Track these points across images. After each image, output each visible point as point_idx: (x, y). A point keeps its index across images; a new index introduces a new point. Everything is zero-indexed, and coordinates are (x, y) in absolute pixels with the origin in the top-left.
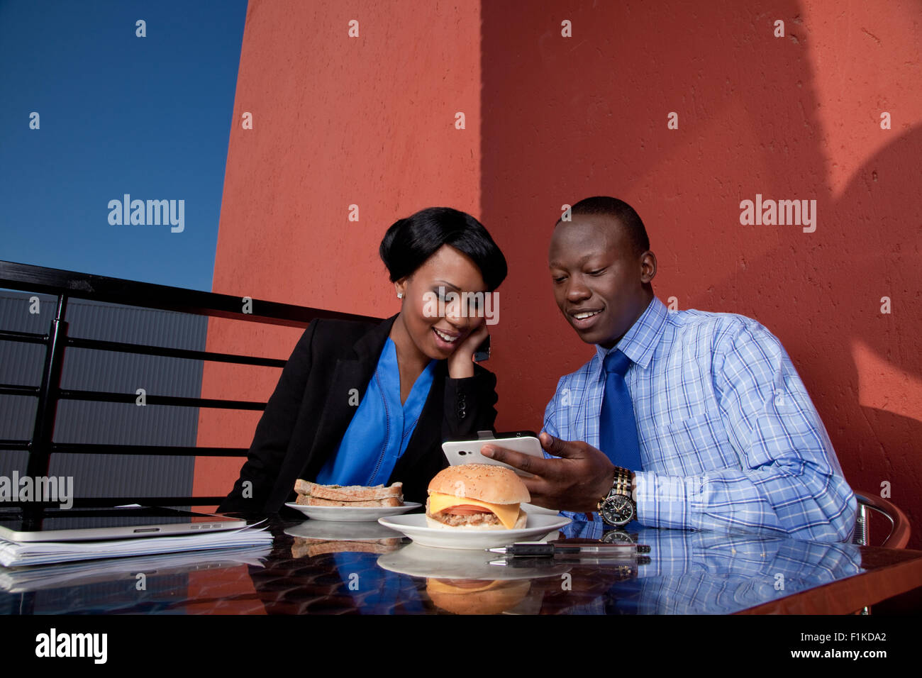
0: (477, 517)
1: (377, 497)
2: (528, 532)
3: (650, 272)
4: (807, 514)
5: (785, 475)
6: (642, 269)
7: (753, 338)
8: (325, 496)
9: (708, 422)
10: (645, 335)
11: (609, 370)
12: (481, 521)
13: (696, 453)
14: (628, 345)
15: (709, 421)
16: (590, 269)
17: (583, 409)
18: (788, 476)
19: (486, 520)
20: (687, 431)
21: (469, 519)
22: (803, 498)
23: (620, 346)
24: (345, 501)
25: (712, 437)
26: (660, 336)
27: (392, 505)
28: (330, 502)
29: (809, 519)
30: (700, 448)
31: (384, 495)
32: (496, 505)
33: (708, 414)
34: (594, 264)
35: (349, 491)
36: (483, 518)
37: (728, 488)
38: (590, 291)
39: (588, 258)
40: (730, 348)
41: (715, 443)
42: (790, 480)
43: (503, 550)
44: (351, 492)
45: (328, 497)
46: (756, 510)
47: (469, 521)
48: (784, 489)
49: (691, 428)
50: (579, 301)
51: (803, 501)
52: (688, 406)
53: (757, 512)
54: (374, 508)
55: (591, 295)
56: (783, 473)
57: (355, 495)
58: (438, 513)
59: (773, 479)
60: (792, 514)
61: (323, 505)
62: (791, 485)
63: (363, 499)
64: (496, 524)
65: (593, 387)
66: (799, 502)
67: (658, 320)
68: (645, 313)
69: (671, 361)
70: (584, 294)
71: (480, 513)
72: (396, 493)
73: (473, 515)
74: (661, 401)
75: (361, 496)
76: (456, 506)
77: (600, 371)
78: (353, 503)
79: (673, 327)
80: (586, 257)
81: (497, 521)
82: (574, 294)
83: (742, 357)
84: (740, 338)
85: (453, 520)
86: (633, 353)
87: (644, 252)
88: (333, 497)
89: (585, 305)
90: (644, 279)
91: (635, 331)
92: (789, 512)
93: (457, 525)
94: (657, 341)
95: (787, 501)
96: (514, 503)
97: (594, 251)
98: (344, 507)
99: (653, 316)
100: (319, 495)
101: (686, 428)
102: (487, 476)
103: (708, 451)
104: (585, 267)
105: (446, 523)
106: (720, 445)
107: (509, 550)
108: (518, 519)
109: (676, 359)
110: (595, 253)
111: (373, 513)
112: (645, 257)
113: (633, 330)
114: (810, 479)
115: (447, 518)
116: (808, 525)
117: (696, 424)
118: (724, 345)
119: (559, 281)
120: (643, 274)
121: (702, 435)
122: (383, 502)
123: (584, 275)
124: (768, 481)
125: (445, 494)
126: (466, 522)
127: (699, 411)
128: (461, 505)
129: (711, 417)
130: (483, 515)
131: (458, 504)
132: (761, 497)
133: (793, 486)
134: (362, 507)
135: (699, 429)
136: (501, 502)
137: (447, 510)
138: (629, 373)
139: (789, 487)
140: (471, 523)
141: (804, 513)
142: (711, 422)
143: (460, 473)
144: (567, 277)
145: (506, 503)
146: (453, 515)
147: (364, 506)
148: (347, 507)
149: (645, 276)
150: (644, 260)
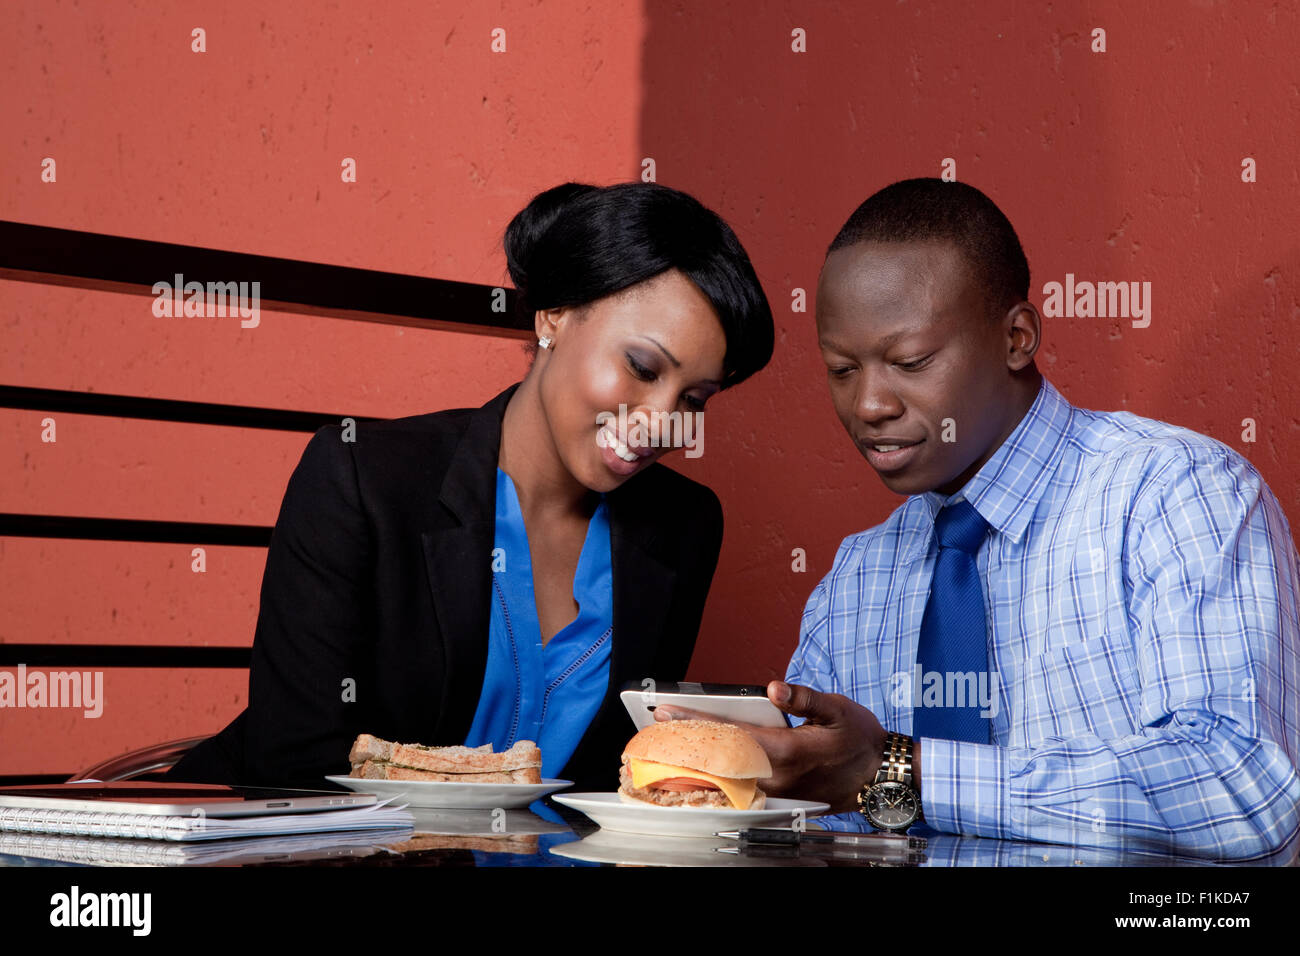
0: (698, 794)
1: (505, 766)
2: (767, 815)
3: (1027, 345)
4: (1207, 803)
5: (1176, 741)
6: (1010, 342)
7: (1199, 492)
8: (416, 765)
9: (1107, 652)
10: (1020, 472)
11: (945, 543)
12: (703, 800)
13: (1083, 709)
14: (983, 493)
15: (1109, 651)
16: (902, 357)
17: (893, 612)
18: (1180, 742)
19: (710, 799)
20: (1069, 667)
21: (687, 797)
22: (1201, 777)
23: (969, 491)
24: (449, 774)
25: (1114, 680)
26: (1051, 474)
27: (532, 781)
28: (423, 774)
29: (1210, 812)
30: (1091, 701)
31: (517, 764)
32: (725, 779)
33: (1108, 637)
34: (909, 349)
35: (457, 755)
36: (706, 796)
37: (1073, 766)
38: (901, 403)
39: (896, 338)
40: (1154, 512)
41: (1119, 692)
42: (1184, 748)
43: (735, 835)
44: (461, 757)
45: (421, 766)
46: (1112, 797)
47: (686, 800)
48: (1169, 762)
49: (1076, 662)
50: (879, 422)
51: (1199, 781)
52: (1080, 621)
53: (1114, 800)
54: (501, 785)
55: (903, 411)
56: (1172, 736)
57: (468, 763)
58: (642, 788)
59: (1153, 747)
60: (1181, 802)
61: (410, 778)
62: (1182, 756)
63: (481, 770)
64: (724, 805)
65: (912, 569)
66: (1193, 782)
67: (1047, 439)
68: (1020, 426)
69: (1062, 528)
70: (888, 409)
71: (702, 789)
72: (536, 760)
73: (693, 792)
74: (1035, 607)
75: (478, 763)
76: (669, 779)
77: (928, 540)
78: (463, 777)
79: (1078, 451)
80: (891, 337)
81: (725, 801)
82: (871, 406)
83: (1171, 529)
84: (1176, 490)
85: (664, 798)
86: (992, 510)
87: (1011, 307)
88: (431, 764)
89: (891, 431)
90: (1014, 361)
91: (1000, 462)
92: (1176, 799)
93: (670, 804)
94: (1044, 485)
95: (1173, 781)
96: (749, 777)
97: (908, 326)
98: (448, 783)
99: (1037, 432)
100: (405, 762)
101: (1067, 661)
102: (713, 738)
103: (1105, 706)
104: (892, 354)
105: (654, 802)
106: (1127, 696)
107: (742, 835)
108: (754, 801)
109: (1069, 524)
110: (910, 327)
111: (499, 794)
112: (1016, 315)
113: (995, 461)
114: (1219, 747)
115: (656, 795)
116: (1210, 822)
117: (1085, 656)
118: (1147, 503)
119: (841, 374)
120: (1013, 350)
121: (1095, 677)
122: (516, 776)
123: (890, 368)
124: (1142, 750)
125: (654, 762)
126: (682, 801)
127: (1097, 630)
128: (677, 778)
129: (1114, 644)
130: (706, 792)
131: (673, 776)
132: (1123, 777)
133: (1186, 758)
134: (479, 782)
135: (1091, 664)
136: (732, 775)
137: (658, 783)
138: (985, 547)
139: (1178, 759)
140: (690, 803)
141: (1203, 800)
142: (1113, 653)
143: (674, 733)
144: (855, 367)
145: (739, 777)
146: (664, 791)
147: (484, 781)
148: (453, 782)
149: (1016, 354)
150: (1014, 321)
